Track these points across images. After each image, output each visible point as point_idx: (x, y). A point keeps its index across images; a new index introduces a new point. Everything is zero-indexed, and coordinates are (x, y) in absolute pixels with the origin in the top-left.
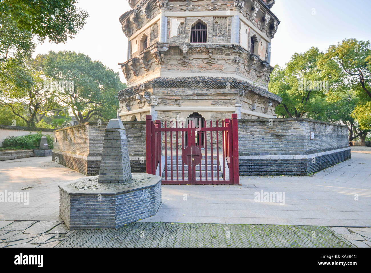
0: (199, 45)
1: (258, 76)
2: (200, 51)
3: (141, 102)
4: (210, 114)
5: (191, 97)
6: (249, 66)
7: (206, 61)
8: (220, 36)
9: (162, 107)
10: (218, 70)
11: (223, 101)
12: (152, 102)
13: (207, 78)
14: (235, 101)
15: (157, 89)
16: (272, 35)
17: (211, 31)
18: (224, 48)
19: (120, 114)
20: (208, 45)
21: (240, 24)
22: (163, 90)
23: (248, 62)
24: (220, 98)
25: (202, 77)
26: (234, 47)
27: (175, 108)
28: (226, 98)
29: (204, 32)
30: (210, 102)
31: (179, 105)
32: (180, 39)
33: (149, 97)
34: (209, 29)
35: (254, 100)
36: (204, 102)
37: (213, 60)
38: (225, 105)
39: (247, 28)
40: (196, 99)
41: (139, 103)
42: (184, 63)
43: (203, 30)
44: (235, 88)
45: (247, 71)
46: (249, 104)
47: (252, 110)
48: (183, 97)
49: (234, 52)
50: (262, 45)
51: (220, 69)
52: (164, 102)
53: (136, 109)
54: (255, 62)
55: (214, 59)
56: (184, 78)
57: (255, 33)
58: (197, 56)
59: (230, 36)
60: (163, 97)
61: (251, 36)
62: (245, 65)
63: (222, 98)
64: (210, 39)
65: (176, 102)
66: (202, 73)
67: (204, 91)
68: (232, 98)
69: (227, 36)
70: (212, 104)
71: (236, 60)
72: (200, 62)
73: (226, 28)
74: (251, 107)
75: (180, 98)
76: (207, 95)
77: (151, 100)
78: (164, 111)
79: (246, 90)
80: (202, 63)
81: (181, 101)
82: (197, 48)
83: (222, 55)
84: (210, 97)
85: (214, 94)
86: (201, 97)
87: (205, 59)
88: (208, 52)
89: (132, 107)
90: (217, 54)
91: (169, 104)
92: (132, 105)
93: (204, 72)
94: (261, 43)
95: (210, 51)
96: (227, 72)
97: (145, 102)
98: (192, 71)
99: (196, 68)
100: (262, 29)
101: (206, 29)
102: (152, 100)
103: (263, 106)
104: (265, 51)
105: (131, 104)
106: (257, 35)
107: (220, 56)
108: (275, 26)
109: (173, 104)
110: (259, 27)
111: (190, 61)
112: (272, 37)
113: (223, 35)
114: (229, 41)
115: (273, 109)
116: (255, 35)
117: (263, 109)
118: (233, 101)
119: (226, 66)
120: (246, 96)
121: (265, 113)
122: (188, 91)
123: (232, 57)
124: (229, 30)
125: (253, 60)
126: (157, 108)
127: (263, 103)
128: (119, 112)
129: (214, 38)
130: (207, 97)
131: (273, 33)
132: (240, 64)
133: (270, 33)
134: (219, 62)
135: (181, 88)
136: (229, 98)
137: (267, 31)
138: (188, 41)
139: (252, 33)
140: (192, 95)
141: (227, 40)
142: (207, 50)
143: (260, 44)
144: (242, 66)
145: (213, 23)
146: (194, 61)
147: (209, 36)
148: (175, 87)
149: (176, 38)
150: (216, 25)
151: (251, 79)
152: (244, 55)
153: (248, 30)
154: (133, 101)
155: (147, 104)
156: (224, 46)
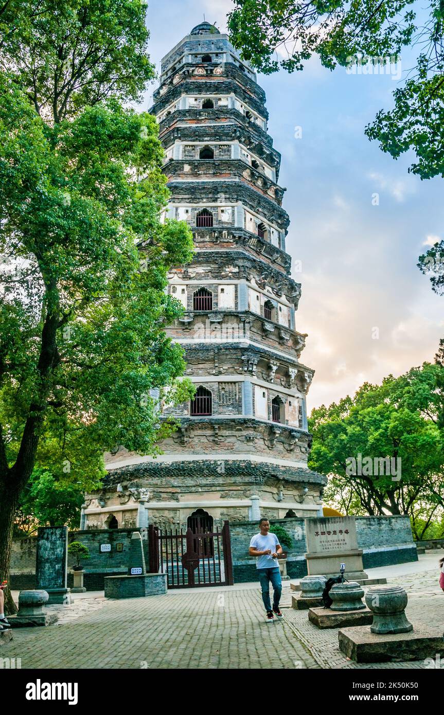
0: (201, 419)
1: (287, 450)
2: (203, 426)
3: (123, 496)
4: (219, 511)
5: (193, 489)
6: (271, 441)
7: (211, 438)
8: (228, 406)
9: (154, 504)
10: (228, 450)
11: (235, 492)
12: (142, 497)
13: (212, 462)
14: (252, 492)
15: (147, 480)
16: (306, 389)
17: (217, 400)
18: (233, 423)
19: (87, 511)
20: (213, 419)
21: (254, 389)
22: (156, 481)
23: (269, 435)
24: (231, 488)
25: (207, 461)
26: (245, 421)
27: (173, 504)
28: (239, 488)
29: (208, 399)
30: (219, 494)
31: (177, 500)
32: (177, 411)
33: (136, 490)
34: (214, 397)
35: (279, 487)
36: (211, 495)
37: (220, 438)
38: (238, 498)
39: (264, 390)
40: (200, 490)
41: (119, 496)
42: (182, 443)
43: (206, 397)
44: (250, 475)
45: (268, 447)
46: (273, 493)
47: (279, 501)
48: (182, 489)
49: (247, 427)
50: (290, 405)
51: (231, 449)
52: (157, 496)
53: (114, 506)
54: (277, 435)
55: (223, 436)
56: (183, 463)
57: (277, 394)
58: (199, 432)
59: (241, 407)
60: (156, 489)
61: (271, 399)
62: (264, 440)
63: (234, 488)
64: (215, 410)
65: (174, 496)
66: (207, 454)
67: (210, 480)
68: (247, 487)
69: (238, 406)
70: (221, 497)
71: (250, 438)
72: (204, 440)
73: (236, 395)
74: (276, 496)
75: (178, 490)
76: (213, 485)
77: (139, 493)
78: (158, 509)
79: (264, 476)
80: (206, 441)
81: (180, 494)
82: (199, 423)
83: (232, 430)
84: (218, 488)
85: (223, 484)
86: (206, 488)
87: (210, 436)
88: (214, 429)
89: (109, 502)
90: (225, 429)
91: (165, 499)
92: (109, 499)
93: (210, 454)
94: (290, 402)
95: (216, 427)
96: (239, 452)
97: (130, 496)
98: (194, 453)
99: (198, 449)
100: (288, 386)
101: (211, 395)
102: (142, 494)
103: (296, 493)
104: (297, 412)
105: (108, 497)
106: (280, 395)
107: (230, 432)
108: (307, 378)
109: (169, 499)
110: (283, 383)
111: (190, 440)
112: (306, 391)
113: (232, 404)
114: (240, 412)
115: (315, 495)
116: (278, 396)
117: (297, 498)
118: (248, 492)
119: (238, 445)
120: (266, 484)
121: (301, 503)
122: (189, 482)
123: (244, 433)
124: (239, 398)
125: (275, 433)
126: (147, 505)
127: (296, 488)
128: (85, 508)
129: (221, 409)
130: (213, 488)
131: (306, 386)
132: (256, 441)
133: (303, 386)
134: (229, 440)
135: (179, 477)
136: (243, 487)
137: (297, 384)
138: (187, 414)
139: (273, 395)
140: (194, 486)
141: (238, 411)
142: (211, 425)
143: (287, 405)
144: (262, 442)
145: (219, 390)
146: (196, 440)
147: (214, 407)
148: (172, 476)
149: (172, 410)
150: (223, 392)
151: (277, 456)
152: (261, 428)
153: (266, 394)
154: (109, 492)
155: (133, 499)
156: (233, 420)
